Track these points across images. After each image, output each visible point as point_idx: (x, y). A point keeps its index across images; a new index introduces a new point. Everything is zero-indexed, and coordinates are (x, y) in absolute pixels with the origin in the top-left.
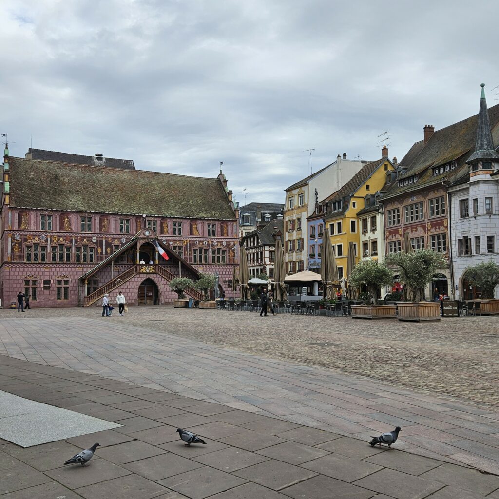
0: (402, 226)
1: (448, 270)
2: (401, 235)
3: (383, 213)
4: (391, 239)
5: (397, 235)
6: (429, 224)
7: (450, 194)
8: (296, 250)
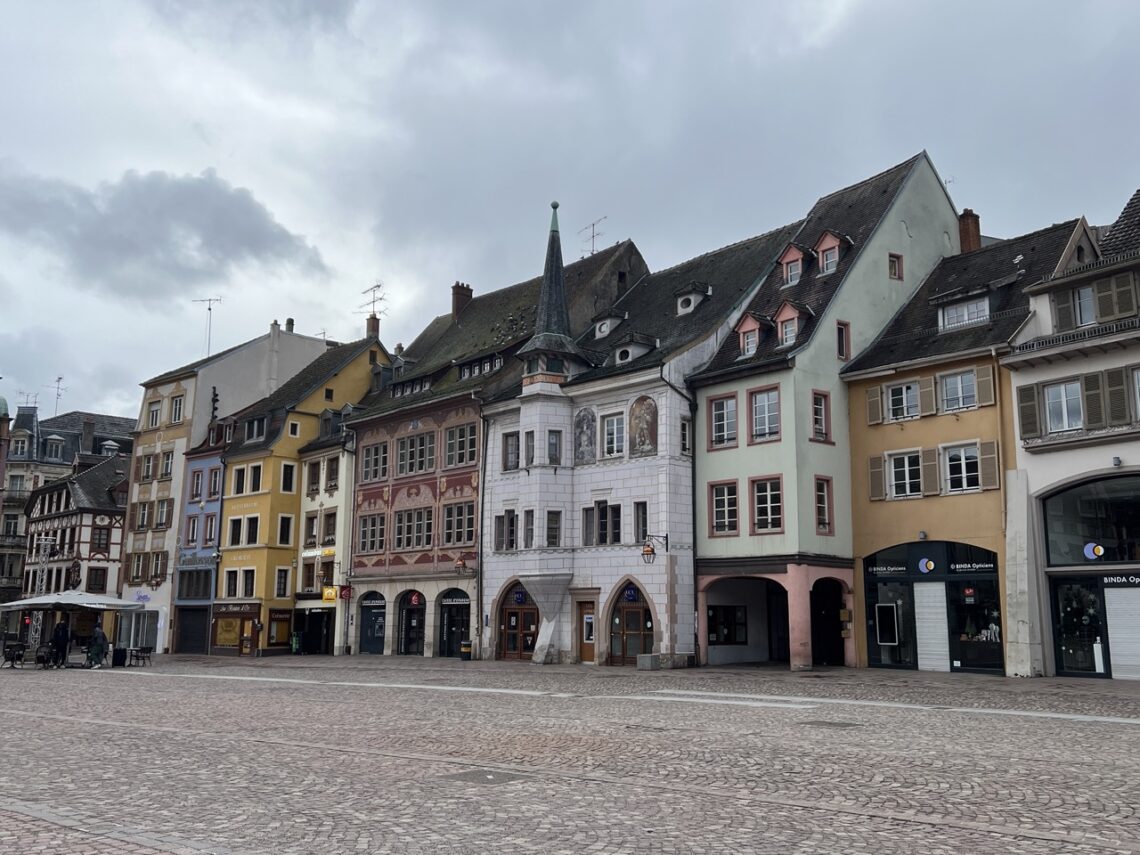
0: (391, 482)
1: (473, 582)
2: (386, 502)
3: (355, 453)
4: (366, 510)
5: (379, 502)
6: (444, 480)
7: (486, 419)
8: (154, 526)
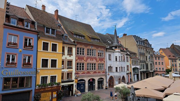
1: (105, 77)
2: (85, 61)
4: (79, 61)
5: (83, 60)
